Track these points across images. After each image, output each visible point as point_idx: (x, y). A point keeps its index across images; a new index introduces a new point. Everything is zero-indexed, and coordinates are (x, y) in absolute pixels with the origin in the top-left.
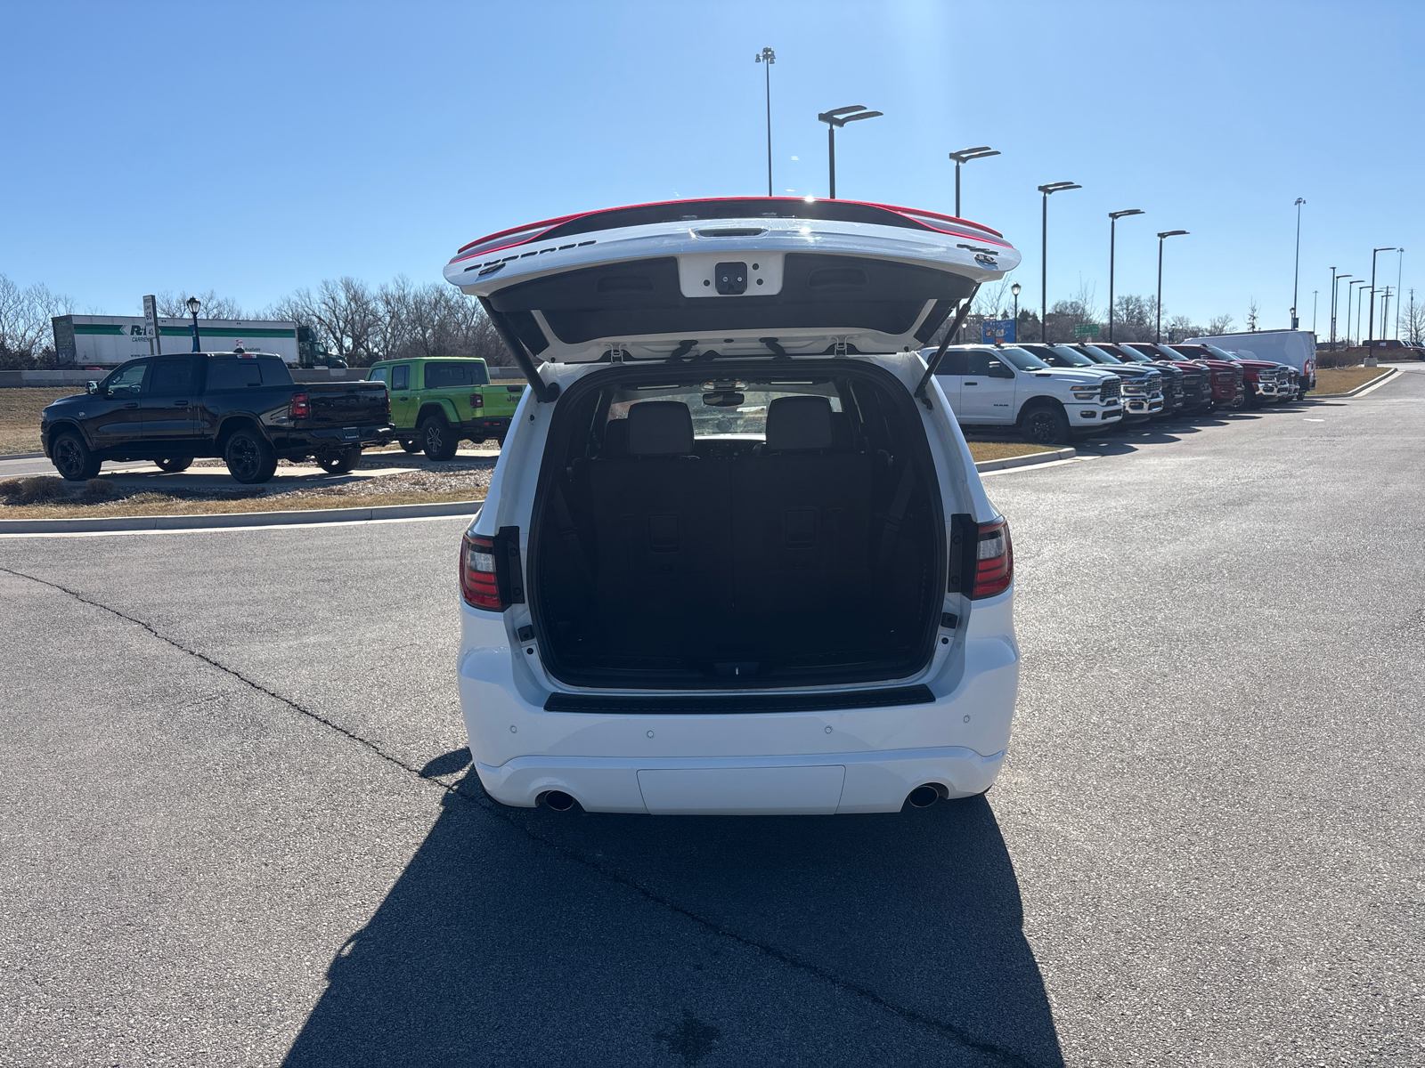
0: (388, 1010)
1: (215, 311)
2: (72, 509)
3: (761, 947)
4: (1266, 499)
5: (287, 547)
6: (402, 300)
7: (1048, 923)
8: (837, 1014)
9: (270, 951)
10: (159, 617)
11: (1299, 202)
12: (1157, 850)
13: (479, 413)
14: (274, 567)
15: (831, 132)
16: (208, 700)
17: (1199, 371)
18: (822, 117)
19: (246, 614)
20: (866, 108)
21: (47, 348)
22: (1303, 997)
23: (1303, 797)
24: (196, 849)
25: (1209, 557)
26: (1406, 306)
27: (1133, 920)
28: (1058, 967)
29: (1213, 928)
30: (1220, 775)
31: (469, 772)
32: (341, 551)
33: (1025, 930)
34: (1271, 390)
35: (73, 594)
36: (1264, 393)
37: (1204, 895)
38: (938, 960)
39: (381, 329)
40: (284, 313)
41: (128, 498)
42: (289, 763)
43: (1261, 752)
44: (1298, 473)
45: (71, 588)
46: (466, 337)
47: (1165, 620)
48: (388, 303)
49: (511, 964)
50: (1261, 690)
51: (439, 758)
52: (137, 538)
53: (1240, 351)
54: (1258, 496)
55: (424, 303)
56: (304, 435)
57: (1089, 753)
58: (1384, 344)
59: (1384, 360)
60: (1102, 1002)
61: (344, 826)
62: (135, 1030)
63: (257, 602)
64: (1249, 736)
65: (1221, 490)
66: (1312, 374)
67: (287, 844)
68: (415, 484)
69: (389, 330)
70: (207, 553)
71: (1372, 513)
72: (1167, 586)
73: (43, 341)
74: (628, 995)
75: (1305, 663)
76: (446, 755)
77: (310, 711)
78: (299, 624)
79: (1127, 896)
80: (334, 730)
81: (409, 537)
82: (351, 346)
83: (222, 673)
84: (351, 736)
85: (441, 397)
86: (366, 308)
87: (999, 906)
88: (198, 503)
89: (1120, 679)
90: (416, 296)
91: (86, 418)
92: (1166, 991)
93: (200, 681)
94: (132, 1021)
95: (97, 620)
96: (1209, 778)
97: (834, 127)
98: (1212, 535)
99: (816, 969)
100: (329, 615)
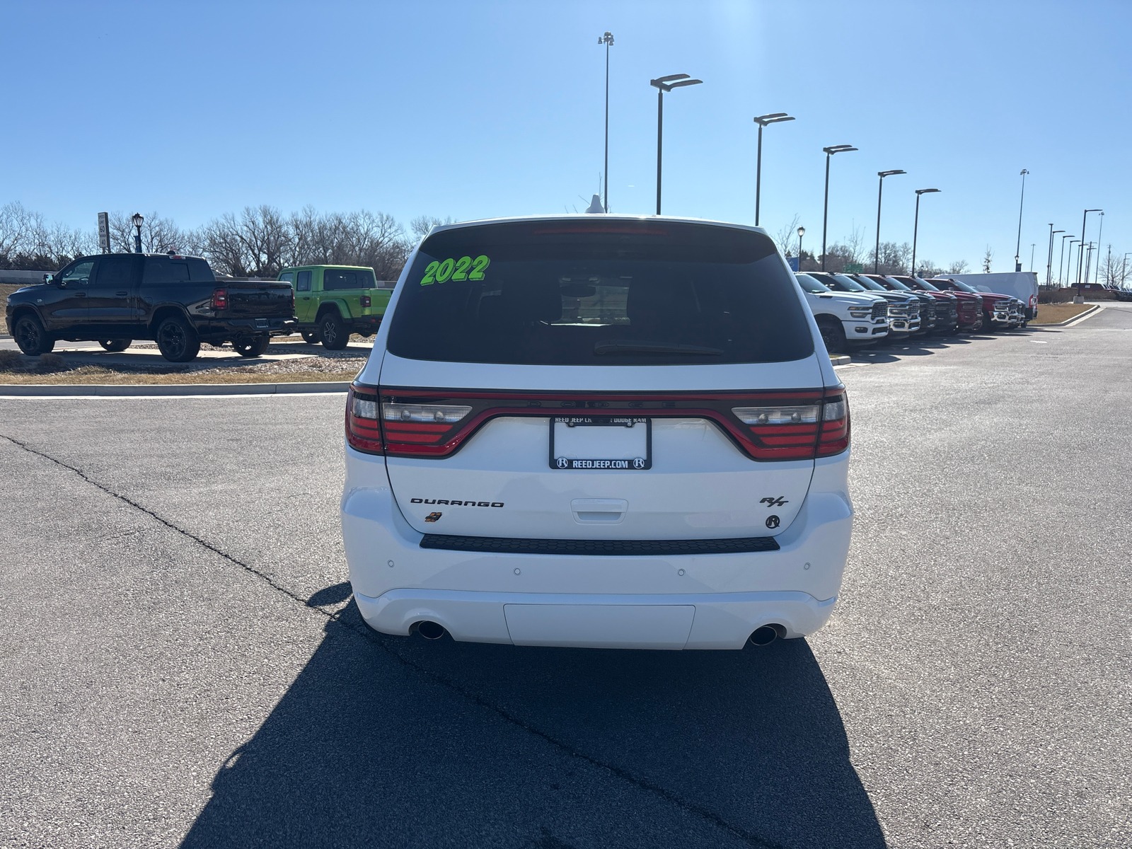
0: (266, 821)
1: (157, 228)
2: (27, 377)
3: (612, 769)
4: (1011, 400)
5: (204, 413)
6: (309, 225)
7: (872, 754)
8: (685, 836)
9: (161, 760)
10: (90, 465)
11: (1023, 172)
12: (961, 689)
13: (367, 312)
14: (192, 428)
15: (660, 95)
16: (126, 535)
17: (949, 299)
18: (654, 83)
19: (165, 465)
20: (689, 77)
21: (20, 253)
22: (1114, 829)
23: (1083, 645)
24: (102, 664)
25: (970, 443)
26: (1105, 257)
27: (949, 753)
28: (886, 796)
29: (1021, 762)
30: (1007, 624)
31: (350, 603)
32: (249, 417)
33: (851, 759)
34: (1004, 317)
35: (21, 444)
36: (998, 320)
37: (1009, 731)
38: (775, 786)
39: (291, 248)
40: (213, 232)
41: (74, 370)
42: (192, 590)
43: (1040, 605)
44: (1033, 381)
45: (20, 439)
46: (359, 256)
47: (941, 492)
48: (297, 227)
49: (382, 779)
50: (1031, 552)
51: (324, 590)
52: (79, 402)
53: (978, 286)
54: (1003, 397)
55: (326, 229)
56: (223, 324)
57: (890, 602)
58: (1089, 287)
59: (1088, 299)
60: (930, 830)
61: (236, 647)
62: (28, 834)
63: (175, 456)
64: (1027, 591)
65: (973, 392)
66: (1035, 307)
67: (184, 662)
68: (313, 366)
69: (297, 249)
70: (137, 416)
71: (1098, 413)
72: (938, 465)
73: (17, 248)
74: (490, 811)
75: (1064, 531)
76: (330, 588)
77: (213, 547)
78: (210, 475)
79: (940, 730)
80: (234, 563)
81: (306, 408)
82: (267, 261)
83: (140, 512)
84: (247, 569)
85: (336, 298)
86: (280, 231)
87: (825, 736)
88: (132, 376)
89: (909, 540)
90: (320, 222)
91: (43, 304)
92: (987, 821)
93: (120, 519)
94: (26, 825)
95: (38, 466)
96: (998, 626)
97: (663, 91)
98: (970, 427)
99: (663, 791)
100: (235, 467)
